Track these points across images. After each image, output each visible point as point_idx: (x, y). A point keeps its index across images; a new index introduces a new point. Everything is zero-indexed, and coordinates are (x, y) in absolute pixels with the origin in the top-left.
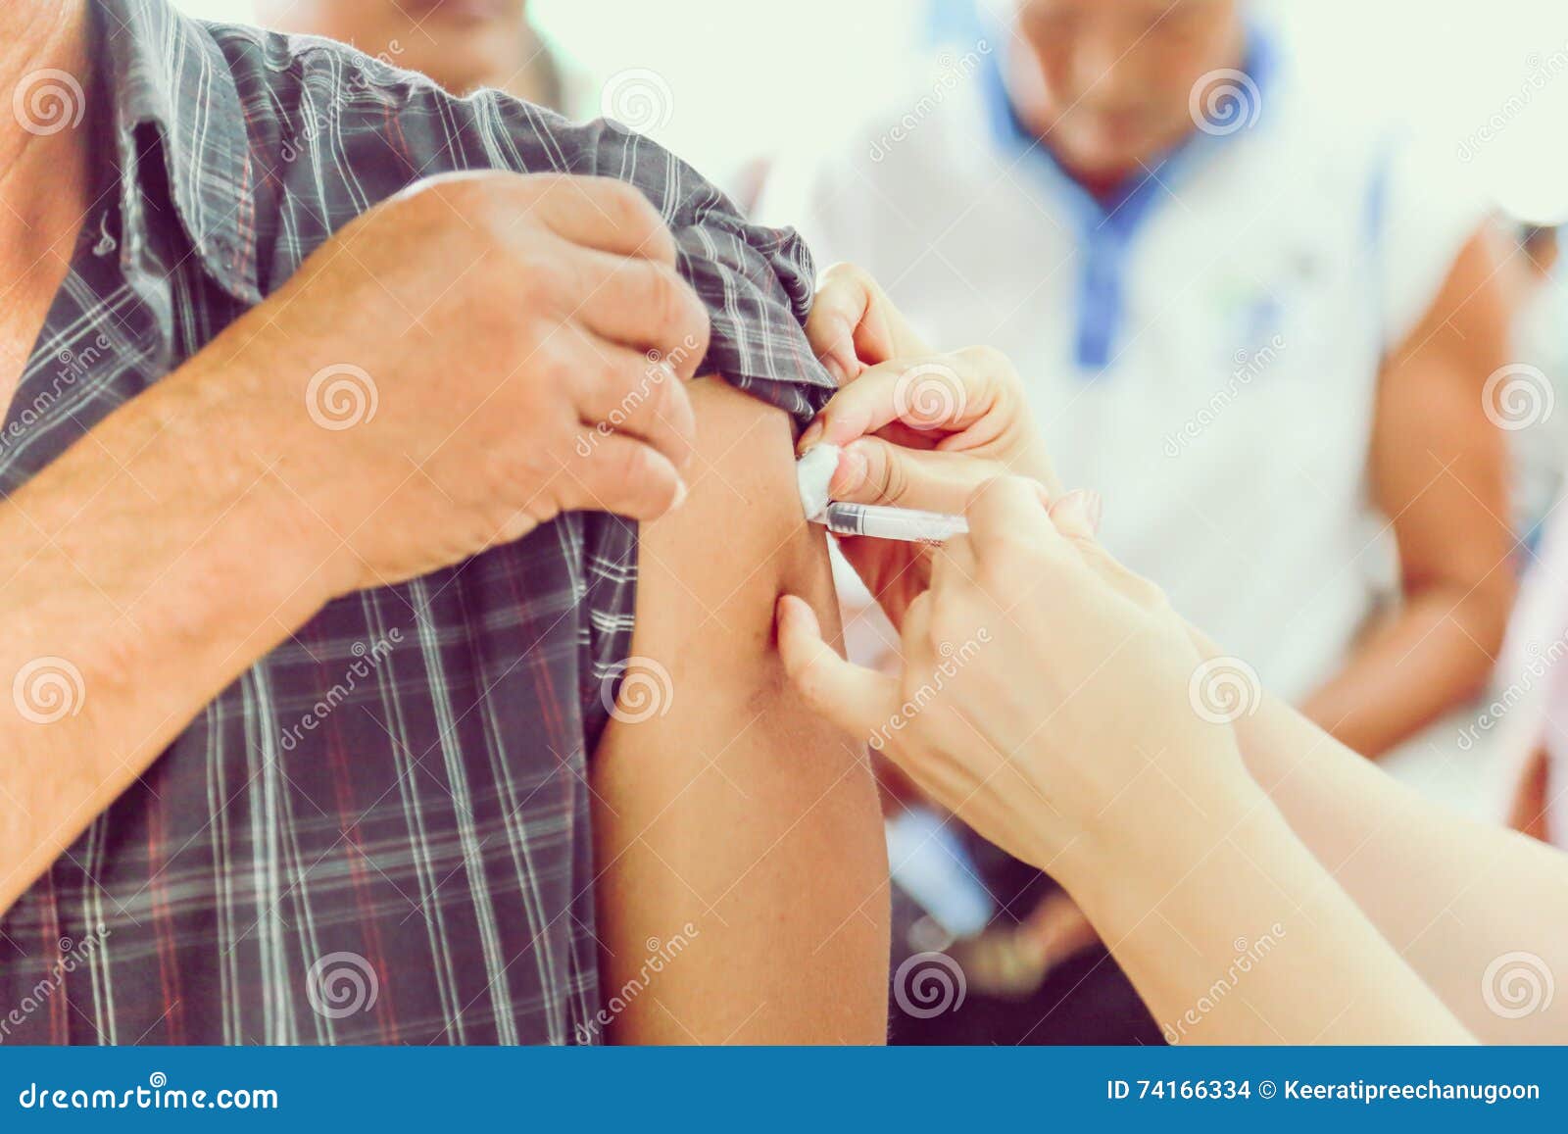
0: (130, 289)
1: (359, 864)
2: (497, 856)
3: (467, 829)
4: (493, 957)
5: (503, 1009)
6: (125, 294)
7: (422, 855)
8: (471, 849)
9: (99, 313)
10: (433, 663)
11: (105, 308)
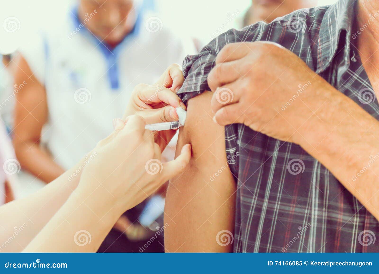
0: (347, 70)
1: (292, 209)
2: (259, 207)
3: (266, 200)
4: (260, 231)
5: (257, 244)
6: (349, 71)
7: (277, 207)
8: (265, 205)
9: (355, 76)
10: (274, 160)
11: (354, 75)
